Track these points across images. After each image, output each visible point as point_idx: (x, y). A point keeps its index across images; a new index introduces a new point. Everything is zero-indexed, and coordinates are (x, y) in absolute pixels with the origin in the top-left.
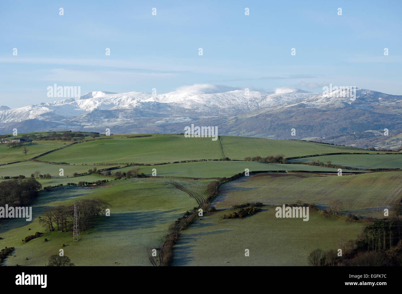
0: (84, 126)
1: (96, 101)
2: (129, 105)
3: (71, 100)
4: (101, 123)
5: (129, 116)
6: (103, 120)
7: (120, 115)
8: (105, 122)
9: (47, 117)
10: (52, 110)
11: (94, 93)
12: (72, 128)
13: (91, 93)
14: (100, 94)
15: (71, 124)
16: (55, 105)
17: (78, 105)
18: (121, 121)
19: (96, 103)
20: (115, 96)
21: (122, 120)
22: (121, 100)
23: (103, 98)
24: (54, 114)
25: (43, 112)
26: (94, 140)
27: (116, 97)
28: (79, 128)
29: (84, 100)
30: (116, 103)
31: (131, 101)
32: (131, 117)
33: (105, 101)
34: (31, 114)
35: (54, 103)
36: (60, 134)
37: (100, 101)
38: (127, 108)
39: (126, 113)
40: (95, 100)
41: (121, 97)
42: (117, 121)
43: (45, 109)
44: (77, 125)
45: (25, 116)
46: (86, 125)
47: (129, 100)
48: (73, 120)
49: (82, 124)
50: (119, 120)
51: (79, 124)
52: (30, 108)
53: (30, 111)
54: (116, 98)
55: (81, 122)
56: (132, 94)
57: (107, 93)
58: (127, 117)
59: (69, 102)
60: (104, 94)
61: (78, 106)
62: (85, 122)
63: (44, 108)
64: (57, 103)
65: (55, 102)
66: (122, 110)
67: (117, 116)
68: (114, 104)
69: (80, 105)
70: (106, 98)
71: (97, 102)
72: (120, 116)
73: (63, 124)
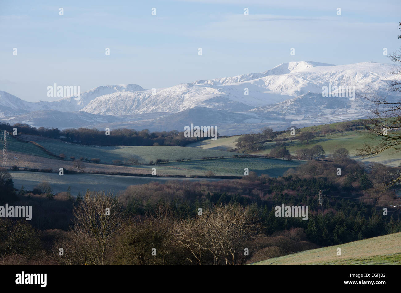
0: (292, 120)
1: (297, 79)
2: (366, 86)
3: (252, 76)
4: (320, 116)
8: (327, 114)
9: (217, 104)
10: (223, 93)
11: (291, 64)
12: (270, 124)
13: (287, 65)
14: (303, 67)
15: (268, 116)
16: (225, 84)
17: (267, 84)
19: (298, 82)
20: (332, 70)
21: (356, 111)
23: (310, 74)
24: (228, 99)
25: (208, 95)
27: (333, 72)
28: (284, 124)
29: (277, 76)
33: (313, 79)
34: (187, 100)
35: (221, 81)
37: (304, 79)
38: (363, 90)
40: (295, 77)
41: (342, 72)
42: (348, 113)
43: (213, 92)
44: (279, 119)
46: (295, 118)
48: (270, 110)
49: (288, 117)
50: (351, 111)
51: (281, 117)
52: (184, 88)
53: (184, 93)
54: (333, 74)
55: (285, 115)
56: (363, 65)
57: (315, 64)
59: (248, 80)
60: (310, 66)
61: (265, 86)
62: (293, 114)
63: (209, 89)
64: (227, 81)
65: (223, 79)
69: (268, 85)
70: (315, 73)
71: (300, 80)
73: (255, 118)
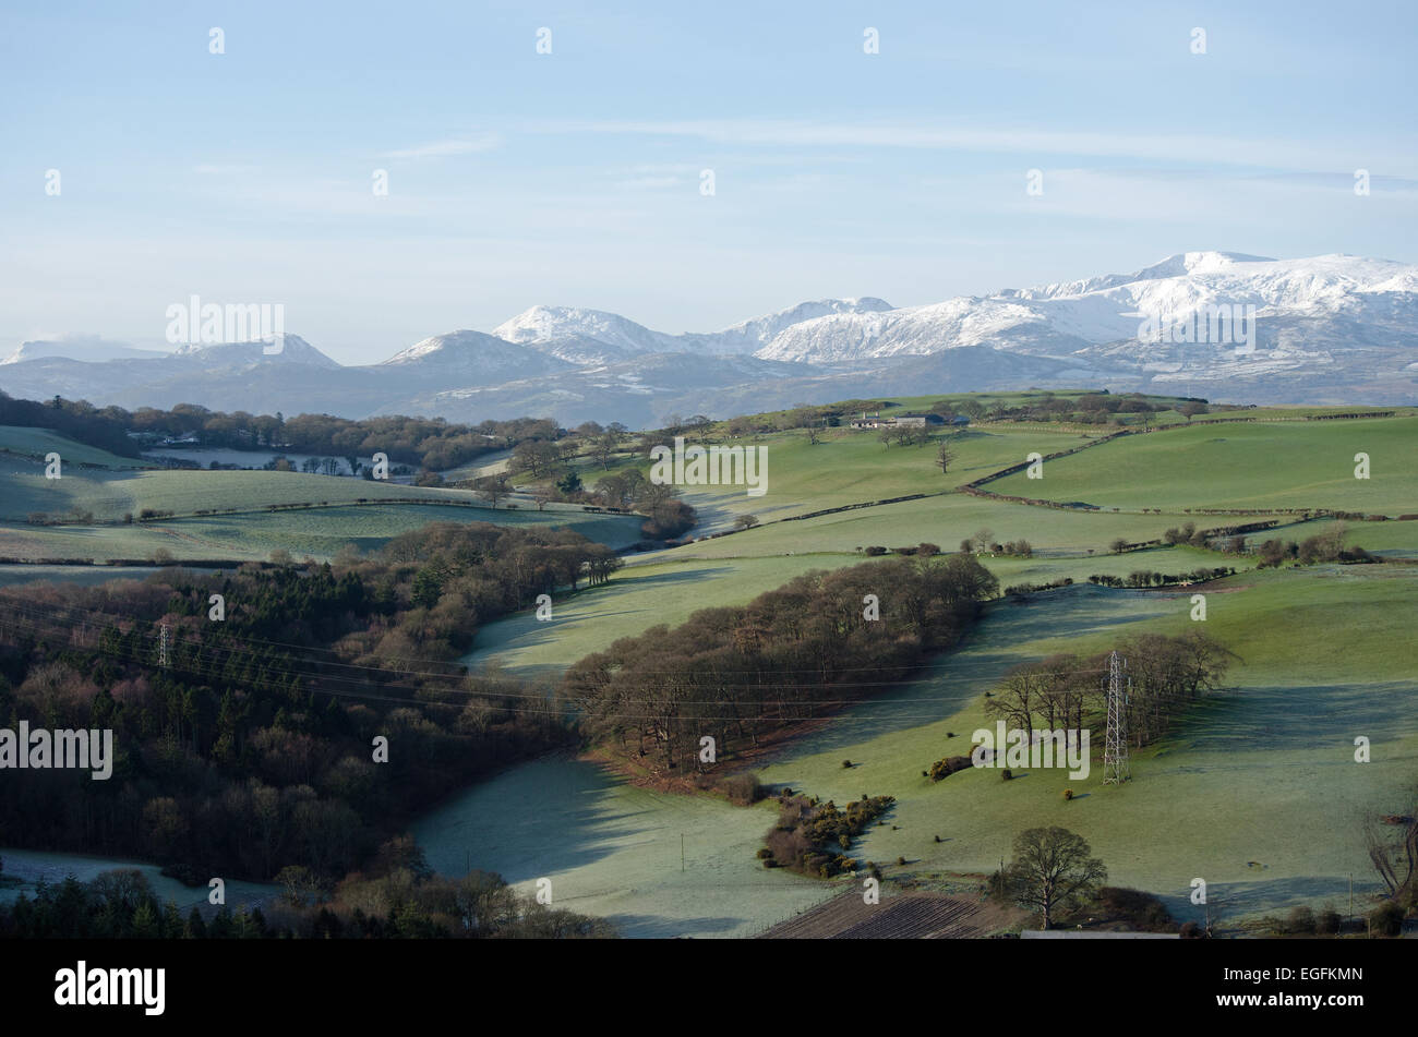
0: (1156, 373)
1: (1197, 287)
2: (1317, 303)
3: (1110, 280)
4: (1216, 364)
5: (1314, 340)
6: (1222, 354)
7: (1282, 338)
8: (1229, 361)
9: (1024, 338)
10: (1040, 316)
11: (1190, 258)
12: (1110, 381)
13: (1181, 258)
14: (1211, 263)
15: (1109, 366)
16: (1053, 298)
17: (1136, 298)
18: (1286, 359)
19: (1197, 294)
20: (1267, 269)
21: (1288, 355)
22: (1286, 283)
23: (1223, 277)
24: (1046, 328)
25: (1009, 321)
26: (1188, 424)
27: (1268, 275)
28: (1137, 381)
29: (1157, 282)
30: (1268, 296)
31: (1324, 288)
32: (1320, 347)
33: (1228, 288)
34: (967, 329)
35: (1049, 292)
36: (1068, 402)
37: (1211, 288)
38: (1308, 313)
39: (1302, 331)
40: (1193, 284)
41: (1286, 273)
42: (1271, 359)
43: (1017, 313)
44: (1130, 371)
45: (946, 334)
46: (1161, 369)
47: (1316, 286)
48: (1113, 352)
49: (1148, 367)
50: (1278, 354)
51: (1135, 366)
52: (963, 306)
53: (963, 316)
54: (1269, 278)
55: (1143, 361)
56: (1329, 261)
57: (1238, 257)
58: (1306, 347)
59: (1102, 288)
60: (1227, 261)
61: (1133, 301)
62: (1160, 360)
63: (1013, 309)
64: (1060, 290)
65: (1052, 287)
66: (1292, 321)
67: (1273, 341)
68: (1263, 296)
69: (1139, 299)
70: (1233, 276)
71: (1202, 289)
72: (1283, 342)
73: (1080, 368)
